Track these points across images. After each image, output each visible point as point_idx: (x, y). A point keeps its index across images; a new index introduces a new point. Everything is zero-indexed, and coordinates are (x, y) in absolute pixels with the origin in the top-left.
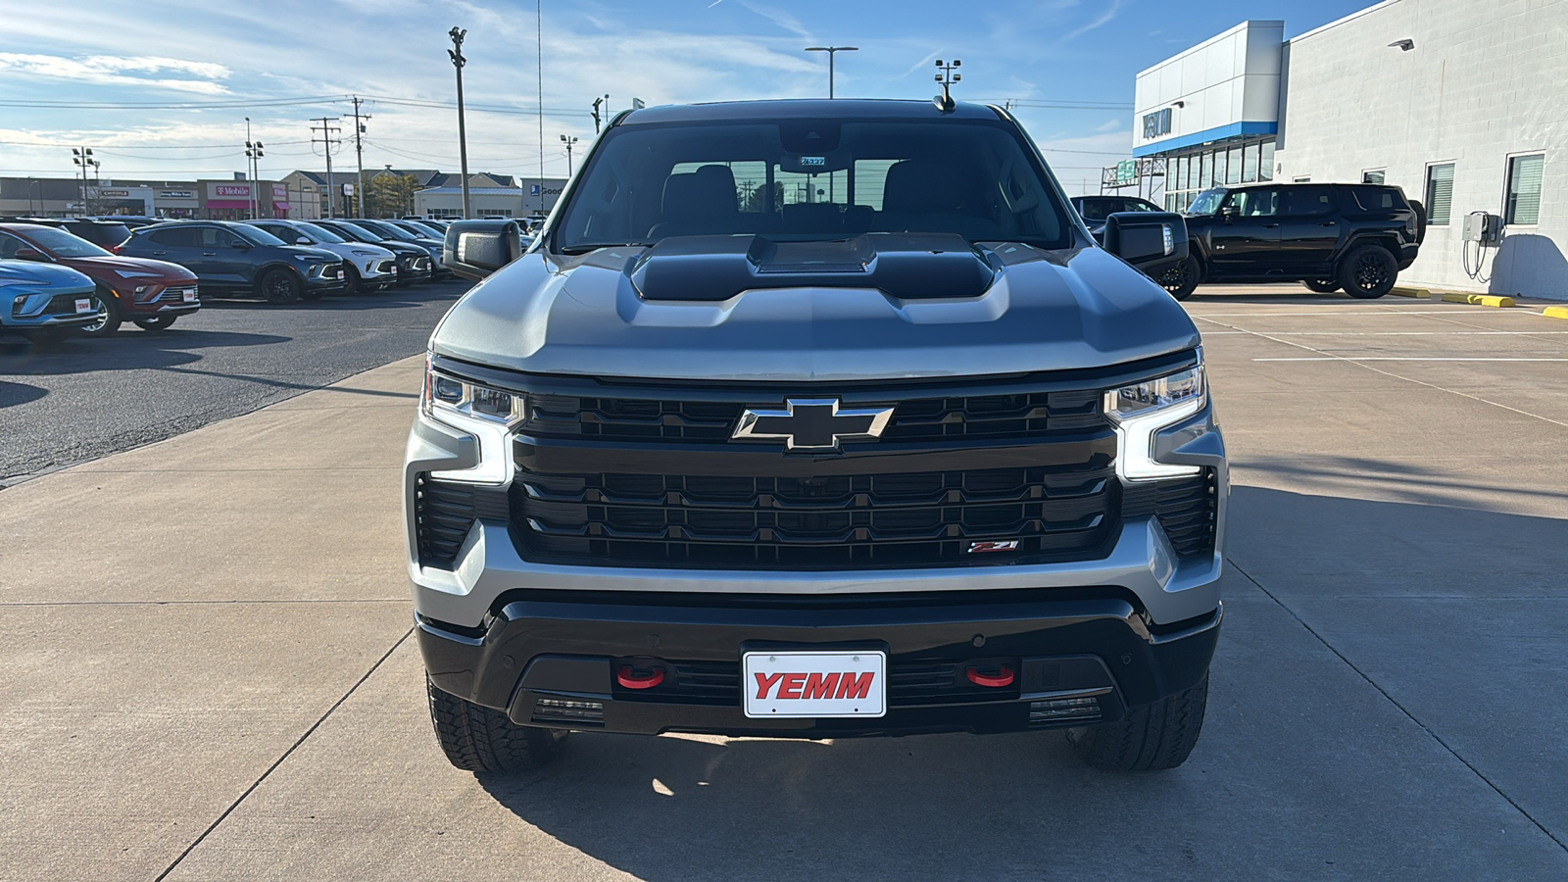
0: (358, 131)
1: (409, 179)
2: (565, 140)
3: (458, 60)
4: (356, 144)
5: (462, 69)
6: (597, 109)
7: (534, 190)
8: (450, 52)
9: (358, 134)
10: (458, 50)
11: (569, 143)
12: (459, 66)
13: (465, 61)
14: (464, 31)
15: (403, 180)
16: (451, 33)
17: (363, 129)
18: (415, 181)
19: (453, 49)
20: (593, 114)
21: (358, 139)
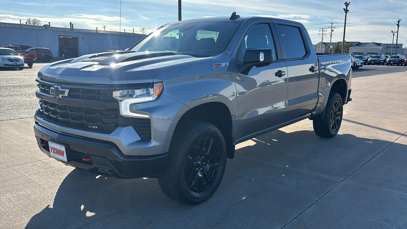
0: (331, 31)
1: (350, 44)
2: (393, 32)
3: (346, 11)
4: (330, 35)
5: (347, 13)
6: (399, 23)
7: (386, 47)
8: (344, 9)
9: (331, 32)
10: (347, 8)
11: (394, 33)
12: (346, 12)
13: (348, 11)
14: (349, 3)
15: (348, 44)
16: (345, 4)
17: (333, 31)
18: (351, 45)
19: (345, 8)
20: (397, 24)
21: (331, 33)
